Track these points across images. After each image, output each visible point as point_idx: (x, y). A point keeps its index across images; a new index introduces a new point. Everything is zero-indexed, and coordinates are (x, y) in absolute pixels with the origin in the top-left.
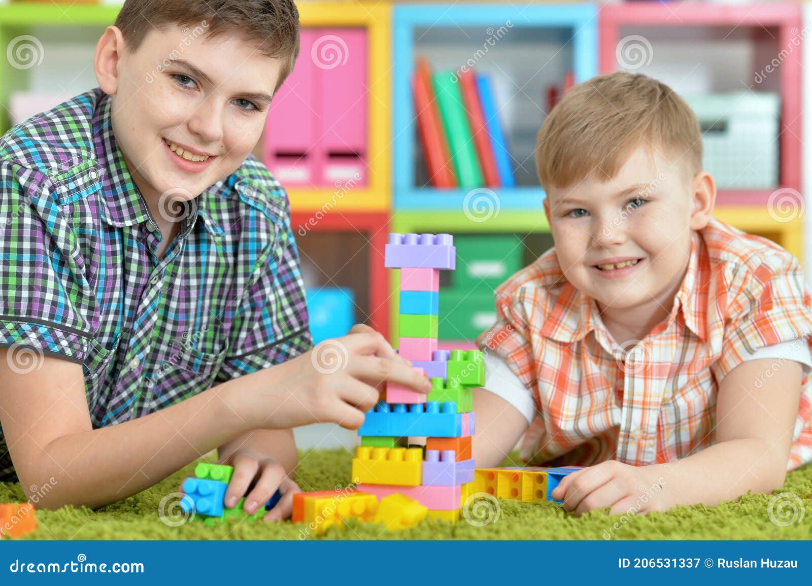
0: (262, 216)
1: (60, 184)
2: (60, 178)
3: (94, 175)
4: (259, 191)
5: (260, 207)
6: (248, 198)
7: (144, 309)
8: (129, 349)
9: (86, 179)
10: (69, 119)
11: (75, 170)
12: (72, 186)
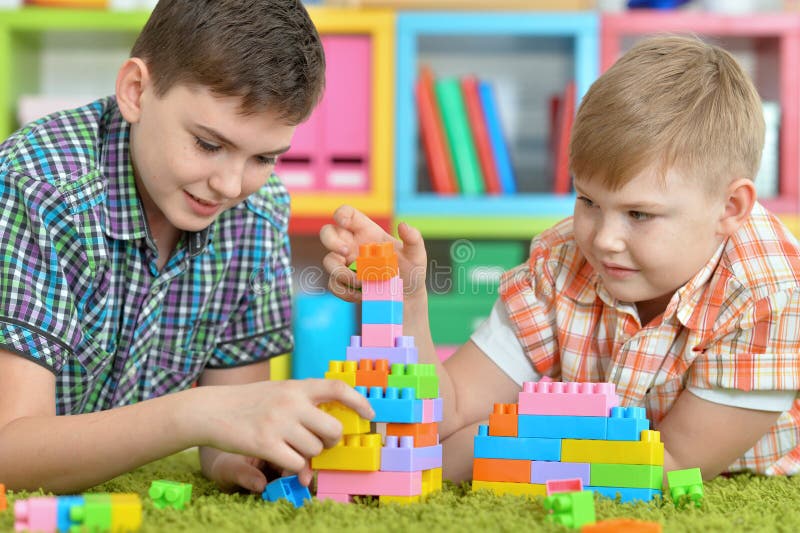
0: (268, 224)
1: (68, 194)
2: (69, 188)
3: (99, 186)
4: (266, 199)
5: (267, 215)
6: (255, 207)
7: (145, 318)
8: (128, 358)
9: (94, 189)
10: (81, 126)
11: (84, 180)
12: (81, 195)
